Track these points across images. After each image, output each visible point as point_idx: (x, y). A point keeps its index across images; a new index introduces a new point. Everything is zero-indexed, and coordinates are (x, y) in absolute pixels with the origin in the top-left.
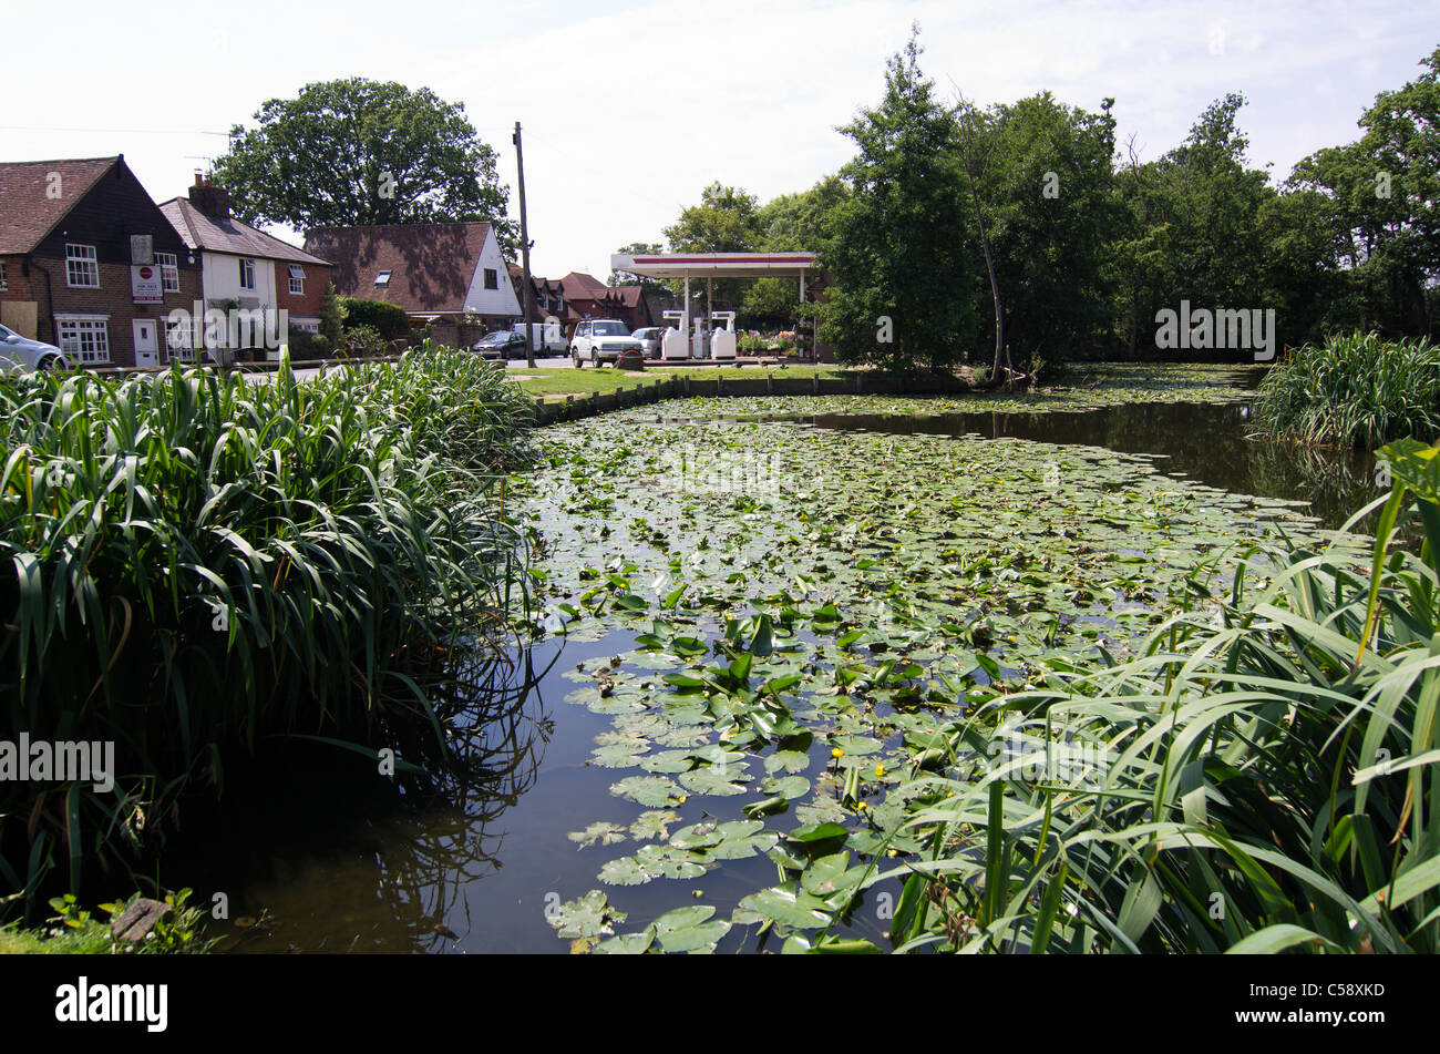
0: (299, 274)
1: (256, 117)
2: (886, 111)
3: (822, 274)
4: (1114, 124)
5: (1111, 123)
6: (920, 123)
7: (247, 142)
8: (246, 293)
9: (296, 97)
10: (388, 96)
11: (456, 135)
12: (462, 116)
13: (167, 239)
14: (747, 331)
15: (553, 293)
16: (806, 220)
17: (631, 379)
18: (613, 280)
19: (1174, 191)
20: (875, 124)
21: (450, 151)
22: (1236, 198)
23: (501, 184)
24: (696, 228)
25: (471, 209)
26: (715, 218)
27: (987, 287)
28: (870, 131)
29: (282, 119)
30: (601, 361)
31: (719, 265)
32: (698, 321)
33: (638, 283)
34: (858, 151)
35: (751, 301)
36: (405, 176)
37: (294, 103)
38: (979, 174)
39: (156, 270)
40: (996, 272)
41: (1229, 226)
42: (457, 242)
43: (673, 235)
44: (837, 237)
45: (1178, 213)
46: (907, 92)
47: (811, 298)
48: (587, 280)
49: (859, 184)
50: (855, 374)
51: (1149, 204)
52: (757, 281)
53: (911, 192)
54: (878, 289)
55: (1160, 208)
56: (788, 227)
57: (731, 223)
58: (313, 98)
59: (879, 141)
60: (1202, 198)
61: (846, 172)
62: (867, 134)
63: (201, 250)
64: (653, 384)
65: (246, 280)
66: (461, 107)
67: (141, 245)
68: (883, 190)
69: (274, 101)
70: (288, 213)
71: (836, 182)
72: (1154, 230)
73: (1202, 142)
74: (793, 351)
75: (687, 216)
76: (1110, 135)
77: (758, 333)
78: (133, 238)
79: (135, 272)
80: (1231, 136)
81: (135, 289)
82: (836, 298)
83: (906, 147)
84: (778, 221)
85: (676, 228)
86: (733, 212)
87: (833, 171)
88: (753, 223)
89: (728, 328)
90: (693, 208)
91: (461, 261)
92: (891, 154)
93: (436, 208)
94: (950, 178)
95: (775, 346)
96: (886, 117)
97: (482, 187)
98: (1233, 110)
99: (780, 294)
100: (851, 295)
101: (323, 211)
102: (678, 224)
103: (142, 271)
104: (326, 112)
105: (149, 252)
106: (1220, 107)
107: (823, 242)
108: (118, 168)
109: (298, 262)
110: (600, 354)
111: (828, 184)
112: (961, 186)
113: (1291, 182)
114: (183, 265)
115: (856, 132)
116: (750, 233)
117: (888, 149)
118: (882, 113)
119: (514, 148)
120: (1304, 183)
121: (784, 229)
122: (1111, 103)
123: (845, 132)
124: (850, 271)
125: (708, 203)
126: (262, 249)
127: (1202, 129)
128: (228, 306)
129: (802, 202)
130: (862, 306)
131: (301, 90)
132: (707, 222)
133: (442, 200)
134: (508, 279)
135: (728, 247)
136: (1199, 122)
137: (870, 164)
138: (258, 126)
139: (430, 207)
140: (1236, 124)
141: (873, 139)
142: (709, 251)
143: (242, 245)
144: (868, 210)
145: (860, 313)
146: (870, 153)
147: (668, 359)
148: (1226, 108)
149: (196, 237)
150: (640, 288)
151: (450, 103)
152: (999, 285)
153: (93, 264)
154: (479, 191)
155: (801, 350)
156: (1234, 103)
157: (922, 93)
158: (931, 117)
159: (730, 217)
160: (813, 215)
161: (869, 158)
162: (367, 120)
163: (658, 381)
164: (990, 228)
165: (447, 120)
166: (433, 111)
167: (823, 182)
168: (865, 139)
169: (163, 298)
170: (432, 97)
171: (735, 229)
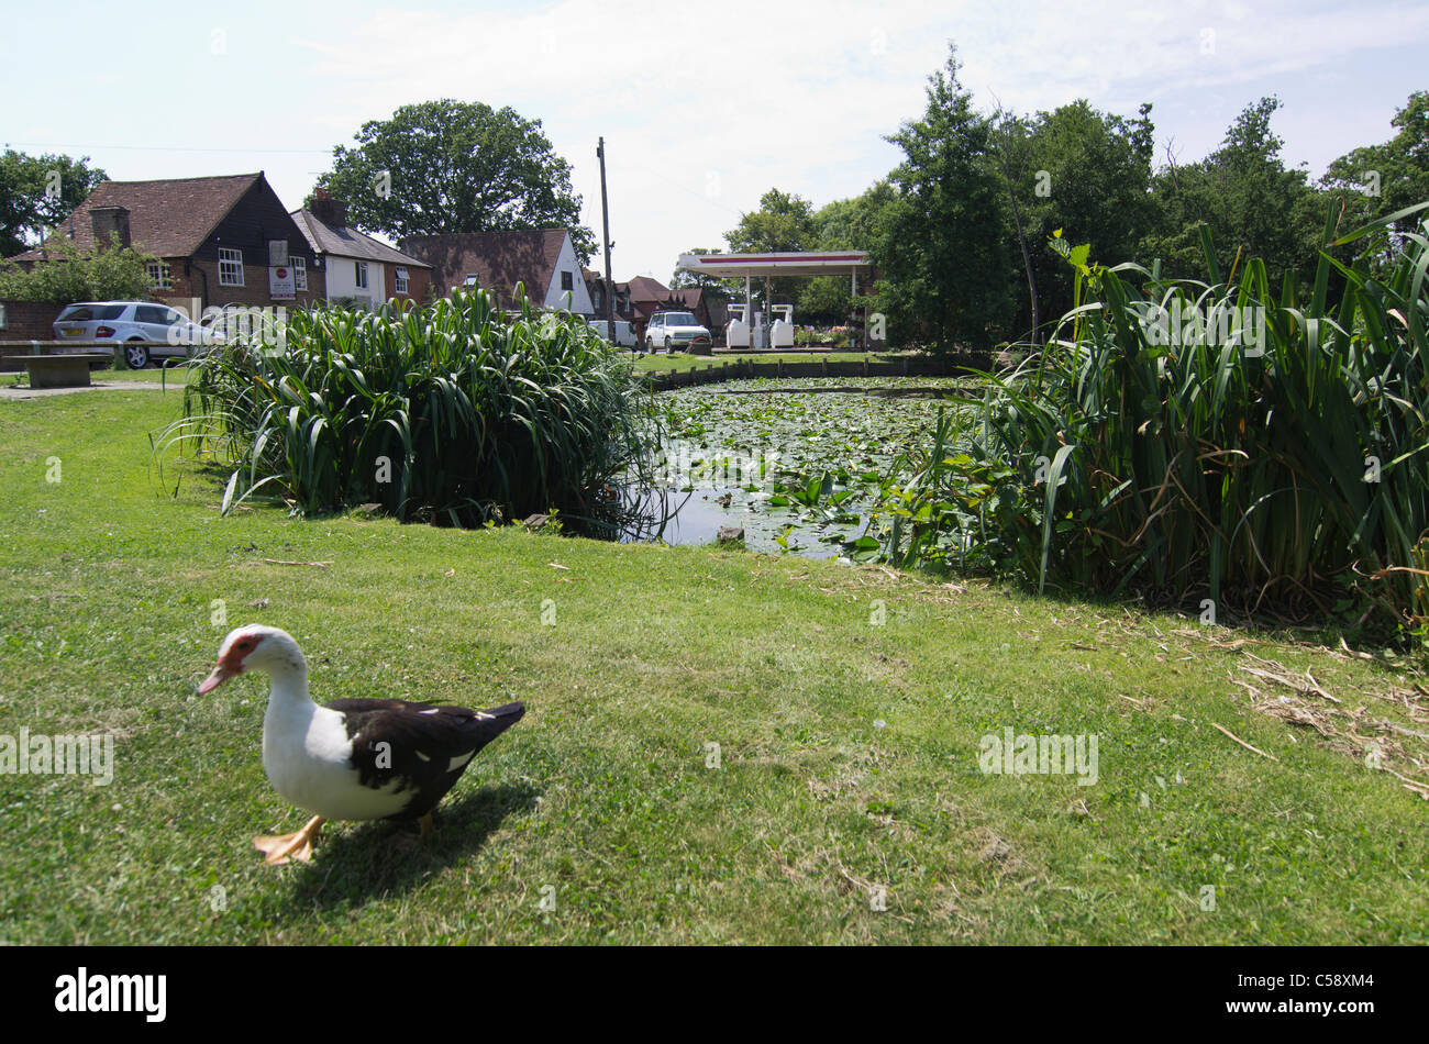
0: (404, 275)
1: (357, 137)
2: (931, 122)
3: (872, 268)
4: (1152, 128)
5: (1148, 127)
6: (960, 131)
7: (348, 161)
8: (361, 292)
9: (391, 118)
10: (473, 116)
11: (534, 149)
12: (539, 131)
13: (299, 245)
14: (802, 326)
15: (620, 295)
16: (857, 224)
17: (702, 362)
18: (674, 284)
19: (1211, 191)
20: (919, 133)
21: (529, 164)
22: (1270, 197)
23: (574, 194)
24: (753, 230)
25: (547, 217)
26: (772, 223)
27: (1024, 281)
28: (915, 139)
29: (379, 138)
30: (675, 348)
31: (778, 264)
32: (758, 315)
33: (698, 286)
34: (905, 158)
35: (805, 299)
36: (489, 188)
37: (389, 124)
38: (1017, 176)
39: (290, 271)
40: (1033, 267)
41: (1264, 223)
42: (536, 250)
43: (733, 239)
44: (885, 235)
45: (1215, 212)
46: (948, 104)
47: (861, 292)
48: (651, 284)
49: (905, 188)
50: (902, 358)
51: (1187, 203)
52: (811, 280)
53: (952, 194)
54: (923, 280)
55: (1196, 208)
56: (840, 231)
57: (787, 226)
58: (406, 118)
59: (923, 147)
60: (1238, 197)
61: (893, 177)
62: (913, 142)
63: (325, 254)
64: (721, 365)
65: (361, 281)
66: (539, 123)
67: (278, 249)
68: (926, 192)
69: (372, 123)
70: (383, 224)
71: (886, 187)
72: (1189, 227)
73: (1238, 144)
74: (845, 343)
75: (746, 221)
76: (1149, 139)
77: (812, 328)
78: (272, 243)
79: (273, 272)
80: (1266, 138)
81: (272, 287)
82: (885, 289)
83: (948, 153)
84: (830, 226)
85: (736, 232)
86: (789, 217)
87: (882, 177)
88: (807, 226)
89: (786, 320)
90: (752, 214)
91: (539, 269)
92: (935, 160)
93: (515, 217)
94: (989, 180)
95: (829, 339)
96: (929, 127)
97: (556, 197)
98: (1267, 112)
99: (833, 294)
100: (897, 287)
101: (414, 222)
102: (738, 228)
103: (278, 271)
104: (417, 131)
105: (285, 255)
106: (1255, 109)
107: (873, 240)
108: (260, 182)
109: (403, 265)
110: (673, 341)
111: (879, 189)
112: (999, 189)
113: (1325, 180)
114: (310, 266)
115: (901, 141)
116: (805, 236)
117: (931, 155)
118: (926, 123)
119: (598, 160)
120: (1338, 181)
121: (837, 233)
122: (1149, 108)
123: (892, 140)
124: (898, 265)
125: (766, 208)
126: (373, 254)
127: (1238, 132)
128: (347, 303)
129: (853, 207)
130: (908, 295)
131: (396, 113)
132: (765, 226)
133: (521, 209)
134: (582, 281)
135: (785, 248)
136: (1235, 125)
137: (914, 169)
138: (358, 145)
139: (510, 216)
140: (1270, 126)
141: (918, 146)
142: (767, 252)
143: (357, 250)
144: (912, 209)
145: (907, 302)
146: (914, 160)
147: (732, 347)
148: (1261, 111)
149: (320, 244)
150: (700, 291)
151: (529, 120)
152: (1035, 278)
153: (239, 266)
154: (554, 200)
155: (853, 341)
156: (1268, 107)
157: (963, 104)
158: (971, 125)
159: (787, 221)
160: (864, 218)
161: (914, 163)
162: (456, 138)
163: (726, 363)
164: (1027, 226)
165: (526, 136)
166: (514, 128)
167: (873, 188)
168: (911, 146)
169: (295, 296)
170: (513, 115)
171: (791, 233)
